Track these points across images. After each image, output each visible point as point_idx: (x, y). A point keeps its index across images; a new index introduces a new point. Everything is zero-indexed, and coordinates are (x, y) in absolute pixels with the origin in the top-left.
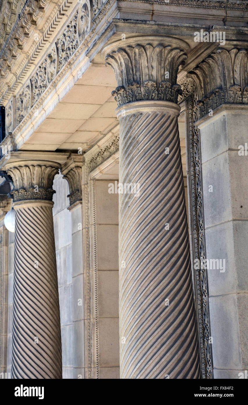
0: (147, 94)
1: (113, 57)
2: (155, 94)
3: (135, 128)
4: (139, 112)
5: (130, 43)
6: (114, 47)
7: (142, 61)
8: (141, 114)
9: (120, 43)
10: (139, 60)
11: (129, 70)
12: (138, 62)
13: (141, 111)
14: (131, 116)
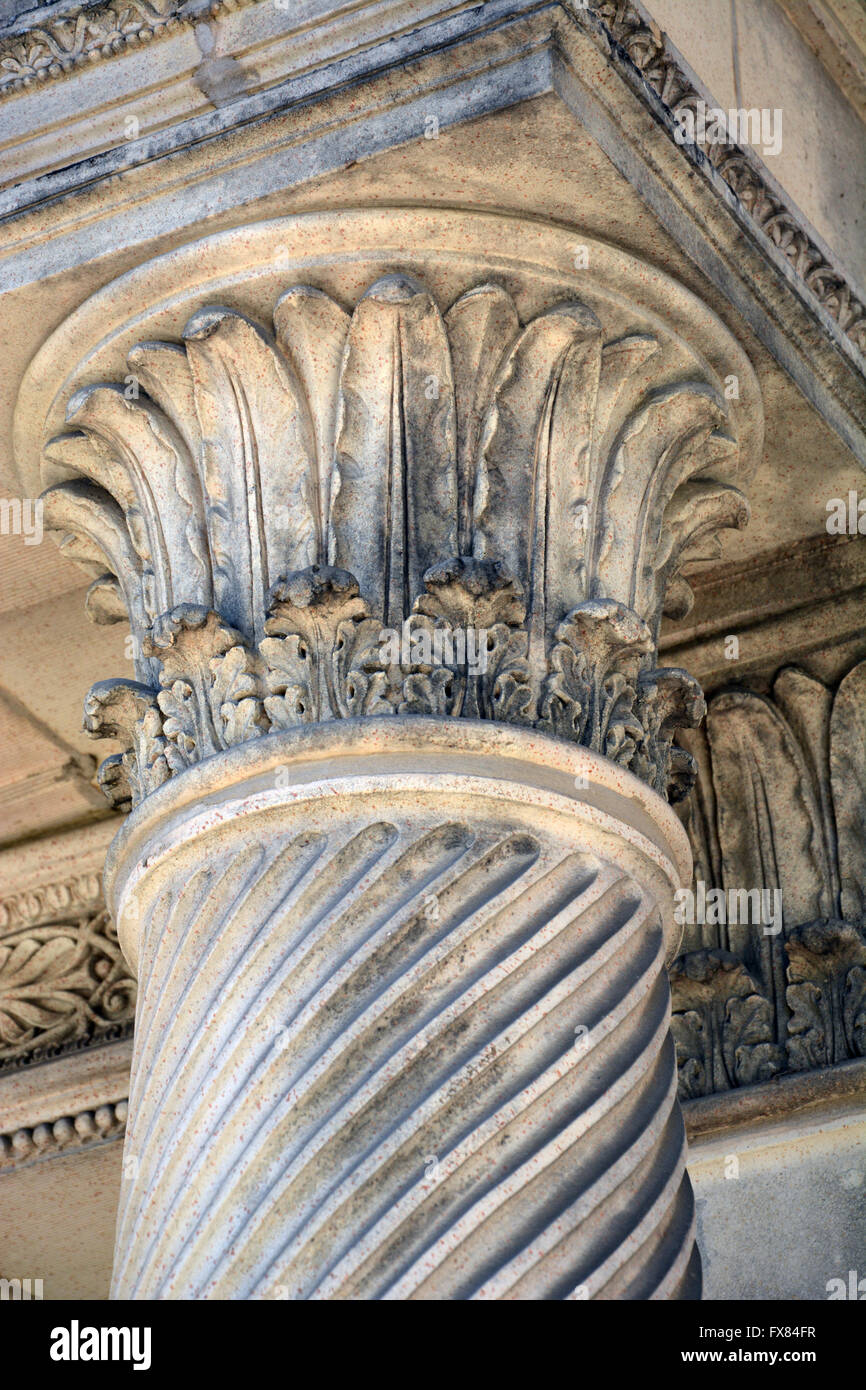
0: (578, 708)
1: (270, 331)
2: (628, 734)
3: (464, 946)
4: (509, 826)
5: (520, 264)
6: (351, 249)
7: (559, 443)
8: (526, 846)
9: (433, 233)
10: (535, 428)
11: (423, 472)
12: (525, 442)
13: (527, 817)
14: (428, 841)
